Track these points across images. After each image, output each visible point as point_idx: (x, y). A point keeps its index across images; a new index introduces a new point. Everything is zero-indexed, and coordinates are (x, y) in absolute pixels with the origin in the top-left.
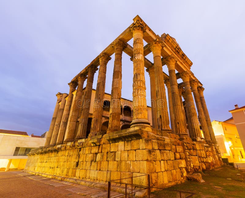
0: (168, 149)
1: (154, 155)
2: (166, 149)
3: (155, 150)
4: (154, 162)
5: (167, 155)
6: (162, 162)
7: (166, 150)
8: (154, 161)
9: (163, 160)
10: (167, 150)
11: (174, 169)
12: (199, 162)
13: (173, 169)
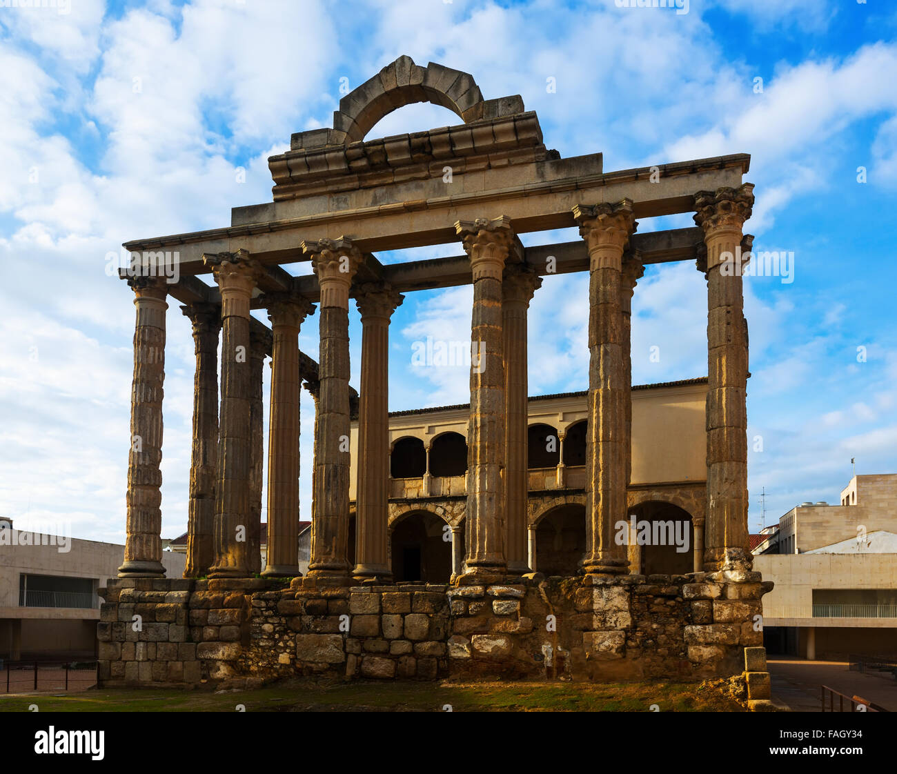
0: (164, 619)
1: (120, 632)
2: (158, 620)
3: (125, 622)
4: (119, 644)
5: (157, 631)
6: (140, 646)
7: (156, 622)
8: (120, 642)
9: (143, 641)
10: (158, 622)
11: (177, 660)
12: (347, 654)
13: (174, 658)
